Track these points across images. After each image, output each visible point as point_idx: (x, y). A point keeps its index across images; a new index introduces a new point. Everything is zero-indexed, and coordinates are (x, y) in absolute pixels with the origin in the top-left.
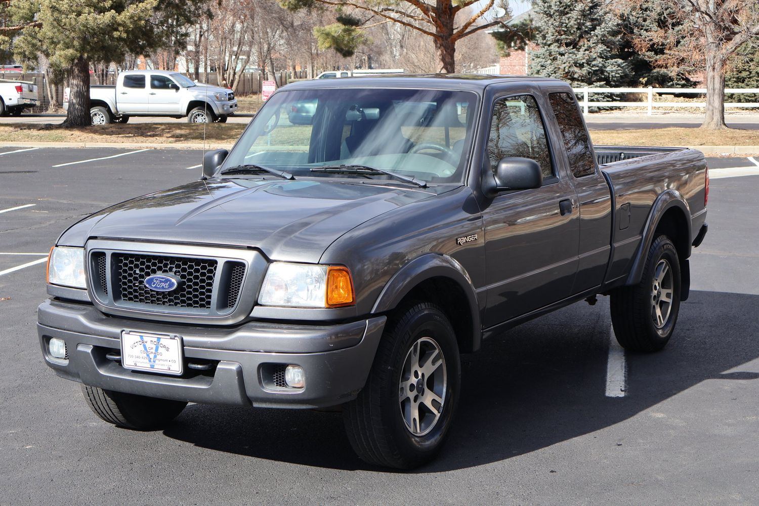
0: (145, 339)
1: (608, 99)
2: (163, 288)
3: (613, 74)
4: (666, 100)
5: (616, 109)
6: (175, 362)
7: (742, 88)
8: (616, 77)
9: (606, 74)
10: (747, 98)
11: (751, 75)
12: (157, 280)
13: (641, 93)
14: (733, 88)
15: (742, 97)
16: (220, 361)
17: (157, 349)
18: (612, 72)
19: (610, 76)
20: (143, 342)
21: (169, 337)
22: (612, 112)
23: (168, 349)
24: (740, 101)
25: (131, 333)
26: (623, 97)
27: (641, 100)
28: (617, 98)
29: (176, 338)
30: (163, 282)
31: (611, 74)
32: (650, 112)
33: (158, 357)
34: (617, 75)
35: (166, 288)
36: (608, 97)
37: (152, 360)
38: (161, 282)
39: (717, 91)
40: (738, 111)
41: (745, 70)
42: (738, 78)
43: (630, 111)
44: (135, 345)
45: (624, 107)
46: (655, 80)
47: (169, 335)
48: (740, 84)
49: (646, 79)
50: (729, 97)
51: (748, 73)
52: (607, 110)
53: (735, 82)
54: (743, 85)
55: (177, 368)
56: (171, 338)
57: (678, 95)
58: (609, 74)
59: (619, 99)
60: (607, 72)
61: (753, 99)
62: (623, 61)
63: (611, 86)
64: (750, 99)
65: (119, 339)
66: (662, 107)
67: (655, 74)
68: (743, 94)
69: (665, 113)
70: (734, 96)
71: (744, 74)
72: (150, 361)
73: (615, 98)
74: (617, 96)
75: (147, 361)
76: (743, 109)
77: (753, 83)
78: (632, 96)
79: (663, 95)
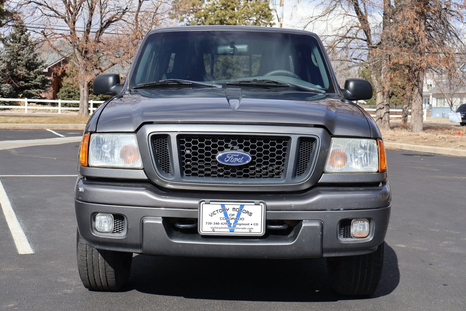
0: (227, 207)
1: (3, 104)
2: (237, 162)
3: (6, 91)
4: (32, 106)
5: (7, 110)
6: (257, 224)
7: (71, 100)
8: (7, 93)
9: (1, 91)
10: (74, 105)
11: (76, 94)
12: (230, 156)
13: (19, 101)
14: (66, 100)
15: (71, 105)
16: (303, 220)
17: (239, 215)
18: (5, 90)
19: (4, 93)
20: (224, 210)
21: (254, 204)
22: (5, 111)
23: (250, 214)
24: (70, 107)
25: (211, 203)
26: (11, 103)
27: (19, 105)
28: (8, 104)
29: (260, 204)
30: (236, 157)
31: (4, 91)
32: (26, 111)
33: (239, 222)
34: (7, 92)
35: (240, 163)
36: (3, 103)
37: (232, 225)
38: (234, 157)
39: (85, 98)
40: (69, 112)
41: (72, 92)
42: (69, 96)
43: (15, 111)
44: (215, 213)
45: (11, 108)
46: (25, 95)
47: (253, 202)
48: (70, 98)
49: (22, 95)
50: (64, 105)
51: (74, 93)
52: (3, 110)
53: (67, 97)
54: (72, 99)
55: (259, 230)
56: (256, 205)
57: (38, 103)
58: (3, 91)
59: (9, 104)
60: (2, 90)
61: (77, 106)
62: (10, 85)
63: (4, 98)
64: (75, 106)
65: (197, 209)
66: (31, 109)
67: (25, 93)
68: (72, 103)
69: (33, 112)
70: (67, 105)
71: (72, 94)
72: (230, 226)
73: (6, 104)
74: (8, 103)
75: (227, 226)
76: (71, 111)
77: (76, 98)
78: (15, 103)
79: (30, 103)
